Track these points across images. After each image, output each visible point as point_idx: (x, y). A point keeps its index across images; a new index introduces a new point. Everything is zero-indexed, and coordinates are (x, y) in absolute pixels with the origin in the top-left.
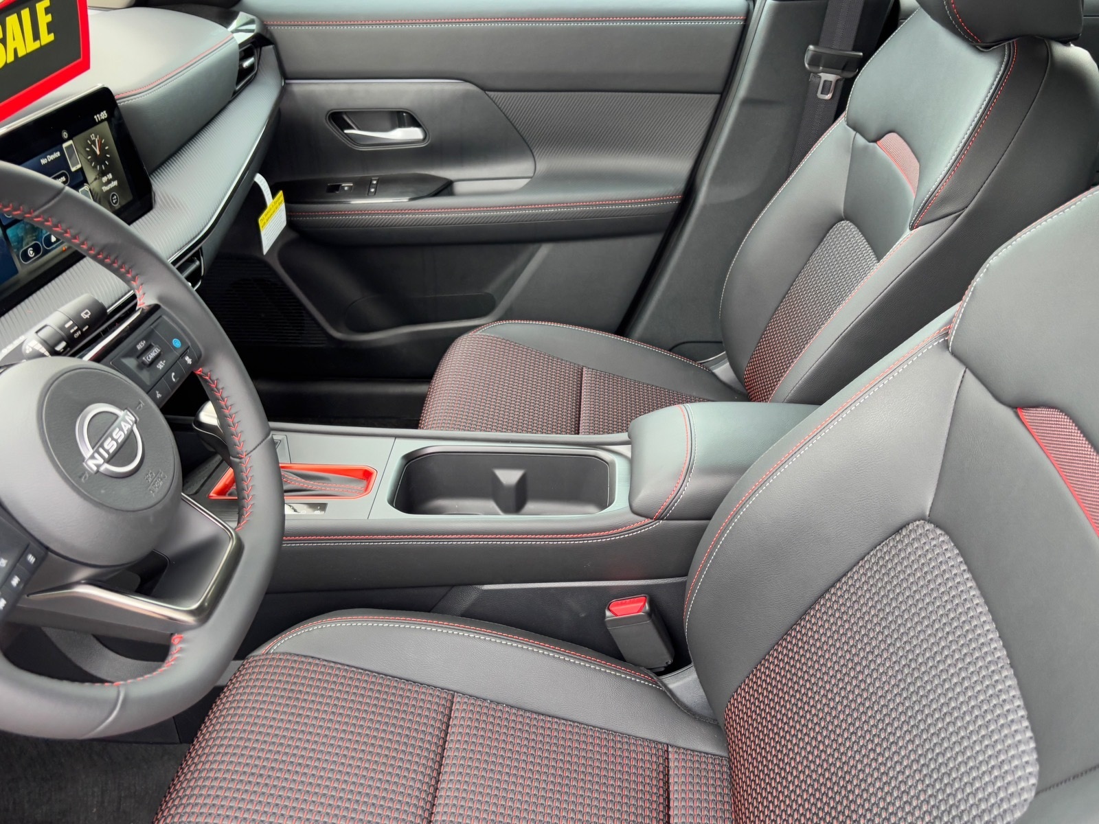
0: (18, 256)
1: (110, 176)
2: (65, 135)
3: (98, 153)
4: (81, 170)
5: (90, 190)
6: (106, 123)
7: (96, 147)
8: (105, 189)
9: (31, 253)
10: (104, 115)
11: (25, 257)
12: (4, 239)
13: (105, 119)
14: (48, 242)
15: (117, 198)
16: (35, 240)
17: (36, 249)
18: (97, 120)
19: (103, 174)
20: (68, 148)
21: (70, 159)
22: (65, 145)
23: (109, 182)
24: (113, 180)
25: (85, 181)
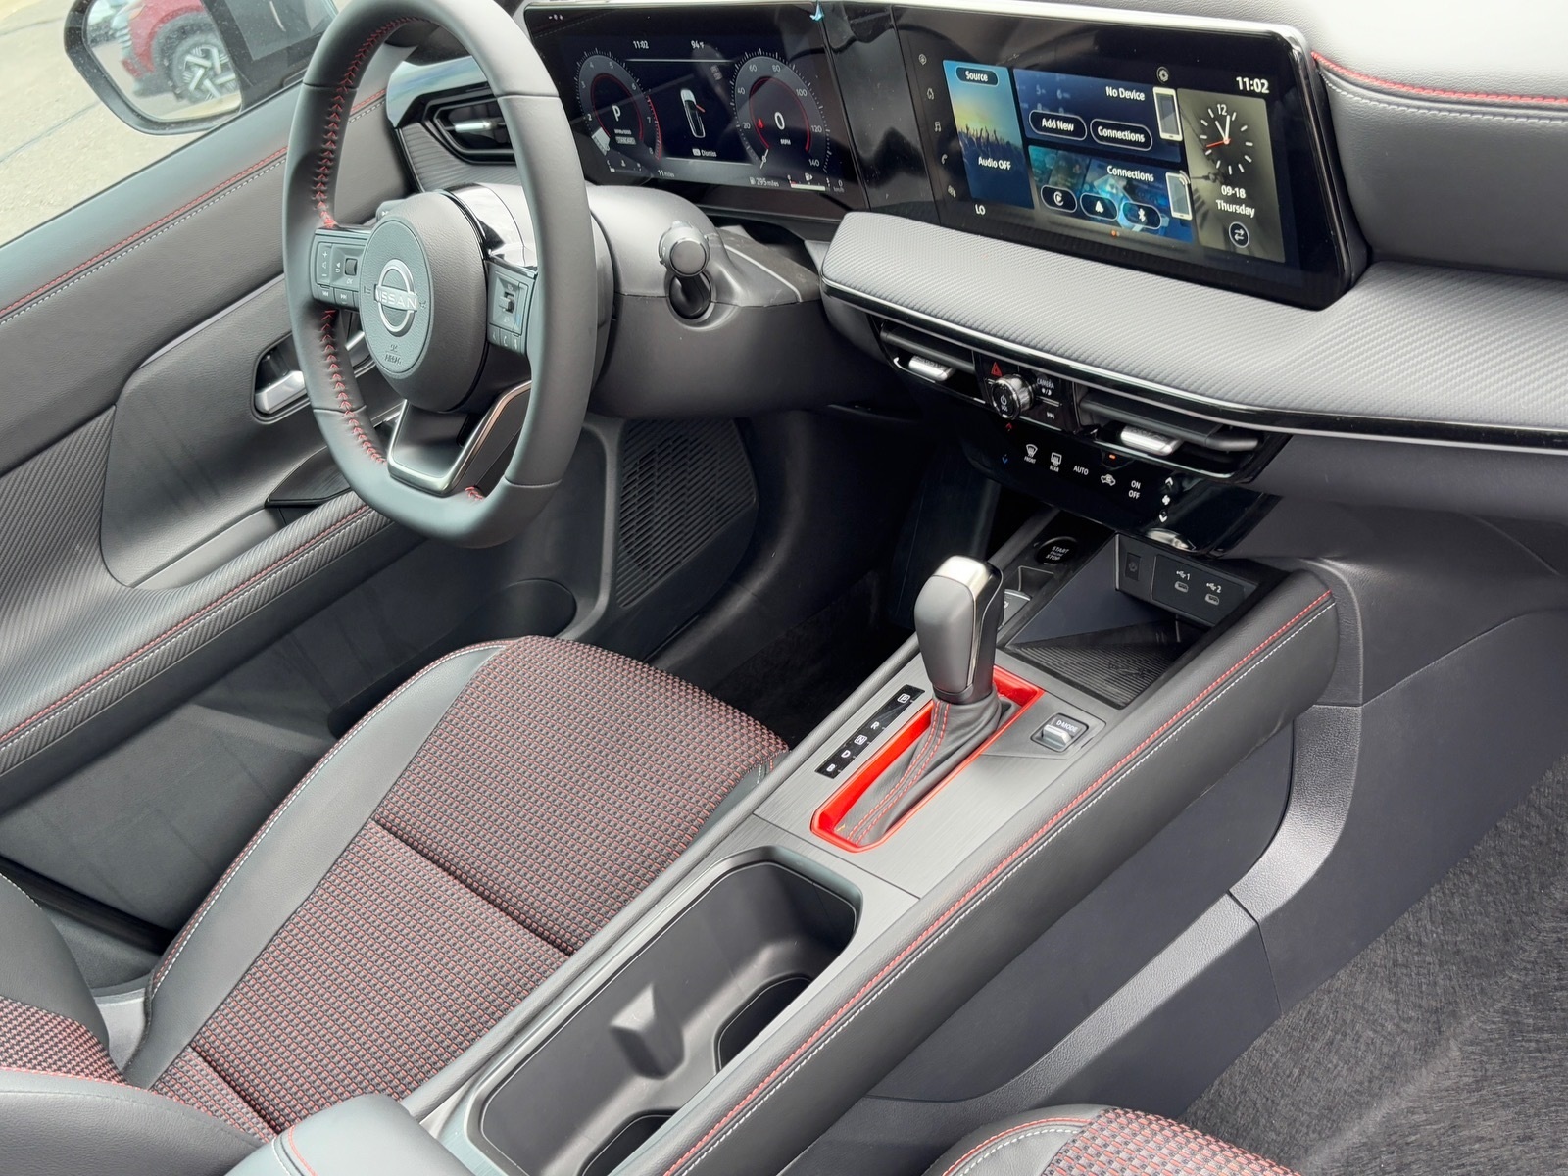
0: (1038, 189)
1: (1242, 193)
2: (1163, 75)
3: (1226, 140)
4: (1182, 144)
5: (1189, 186)
6: (1262, 103)
7: (1224, 131)
8: (1222, 205)
9: (1058, 198)
10: (1261, 86)
11: (1048, 195)
12: (1023, 153)
13: (1260, 95)
14: (1089, 203)
15: (1245, 235)
16: (1069, 188)
17: (1068, 202)
18: (1241, 88)
19: (1227, 180)
20: (1162, 97)
21: (1163, 117)
22: (1157, 90)
23: (1233, 200)
24: (1248, 202)
25: (1182, 166)
